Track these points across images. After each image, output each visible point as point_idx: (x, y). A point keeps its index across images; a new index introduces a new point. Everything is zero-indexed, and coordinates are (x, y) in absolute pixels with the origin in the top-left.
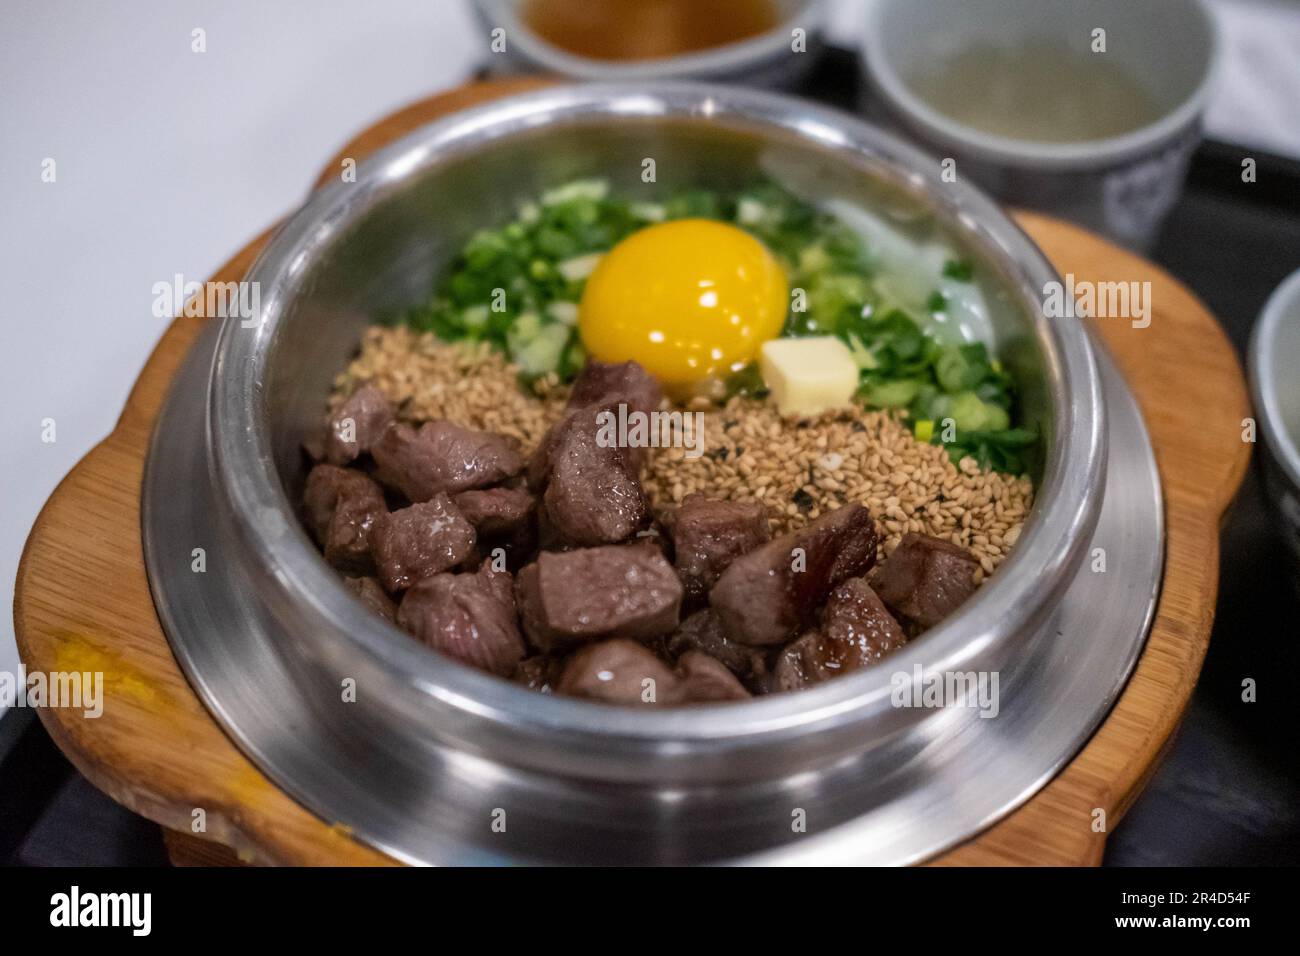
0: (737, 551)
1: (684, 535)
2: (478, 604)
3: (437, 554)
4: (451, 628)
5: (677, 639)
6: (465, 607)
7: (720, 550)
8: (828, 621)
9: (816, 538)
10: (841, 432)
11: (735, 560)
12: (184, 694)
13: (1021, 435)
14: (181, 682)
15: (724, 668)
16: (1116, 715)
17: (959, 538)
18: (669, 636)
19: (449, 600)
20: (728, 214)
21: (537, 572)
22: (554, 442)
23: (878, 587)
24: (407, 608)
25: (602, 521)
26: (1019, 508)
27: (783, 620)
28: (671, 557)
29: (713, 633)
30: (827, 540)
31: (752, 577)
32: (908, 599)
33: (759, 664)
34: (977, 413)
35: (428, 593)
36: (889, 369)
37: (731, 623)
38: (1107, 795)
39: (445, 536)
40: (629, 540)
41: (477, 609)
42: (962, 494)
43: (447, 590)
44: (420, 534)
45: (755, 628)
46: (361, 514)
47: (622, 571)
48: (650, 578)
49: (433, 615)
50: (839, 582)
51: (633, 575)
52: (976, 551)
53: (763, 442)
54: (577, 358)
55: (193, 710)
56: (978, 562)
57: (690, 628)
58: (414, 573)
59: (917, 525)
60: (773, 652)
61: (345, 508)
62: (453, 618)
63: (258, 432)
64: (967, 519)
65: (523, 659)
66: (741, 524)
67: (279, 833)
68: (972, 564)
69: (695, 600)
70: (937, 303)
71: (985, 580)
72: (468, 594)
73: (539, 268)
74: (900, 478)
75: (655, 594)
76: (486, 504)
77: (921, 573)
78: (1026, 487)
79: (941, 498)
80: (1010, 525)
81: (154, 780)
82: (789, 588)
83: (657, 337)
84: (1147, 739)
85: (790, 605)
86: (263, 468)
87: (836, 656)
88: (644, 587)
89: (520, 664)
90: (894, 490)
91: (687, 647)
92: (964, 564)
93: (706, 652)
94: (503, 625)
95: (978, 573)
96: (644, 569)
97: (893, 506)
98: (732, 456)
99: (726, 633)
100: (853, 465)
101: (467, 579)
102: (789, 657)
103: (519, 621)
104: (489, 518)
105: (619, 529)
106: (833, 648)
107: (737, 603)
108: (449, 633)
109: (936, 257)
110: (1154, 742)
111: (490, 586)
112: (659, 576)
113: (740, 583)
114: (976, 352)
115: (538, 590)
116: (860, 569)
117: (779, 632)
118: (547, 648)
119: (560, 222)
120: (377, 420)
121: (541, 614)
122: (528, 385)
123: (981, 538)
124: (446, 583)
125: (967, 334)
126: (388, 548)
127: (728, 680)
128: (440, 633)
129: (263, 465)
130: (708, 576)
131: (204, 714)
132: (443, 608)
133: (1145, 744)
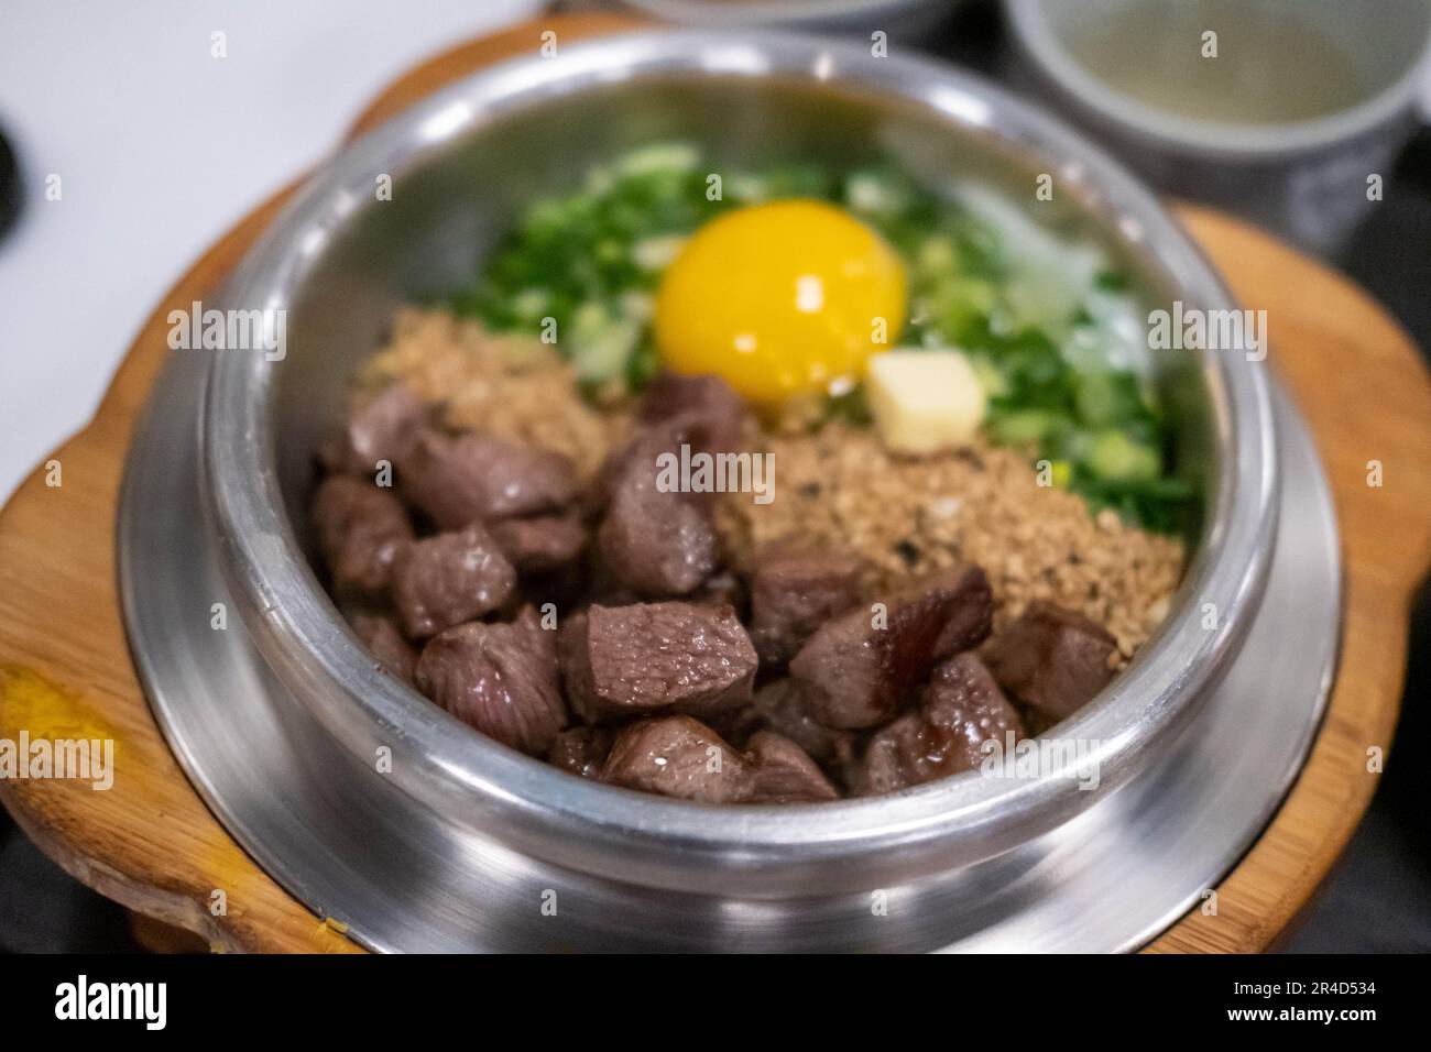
0: (827, 613)
1: (764, 590)
2: (513, 661)
3: (468, 597)
4: (479, 689)
5: (748, 715)
6: (497, 665)
7: (804, 610)
8: (931, 704)
9: (922, 604)
10: (958, 471)
11: (825, 625)
12: (155, 748)
13: (1176, 488)
14: (152, 733)
15: (803, 754)
16: (1272, 836)
17: (1094, 609)
18: (738, 711)
19: (478, 654)
20: (836, 195)
21: (586, 628)
22: (615, 469)
23: (992, 663)
24: (428, 662)
25: (668, 568)
26: (1167, 577)
27: (877, 701)
28: (747, 617)
29: (793, 710)
30: (935, 607)
31: (842, 648)
32: (1028, 682)
33: (845, 751)
34: (1123, 457)
35: (453, 646)
36: (1022, 396)
37: (813, 700)
38: (1255, 934)
39: (479, 575)
40: (697, 594)
41: (512, 668)
42: (1099, 556)
43: (477, 643)
44: (448, 571)
45: (843, 710)
46: (379, 541)
47: (688, 634)
48: (721, 644)
49: (458, 672)
50: (947, 657)
51: (700, 641)
52: (1114, 629)
53: (863, 480)
54: (649, 365)
55: (165, 769)
56: (1114, 643)
57: (766, 701)
58: (440, 618)
59: (1043, 591)
60: (862, 738)
61: (360, 533)
62: (481, 676)
63: (259, 439)
64: (1105, 585)
65: (564, 729)
66: (833, 582)
67: (258, 926)
68: (1108, 646)
69: (772, 670)
70: (1083, 319)
71: (1123, 665)
72: (501, 648)
73: (609, 251)
74: (1026, 532)
75: (725, 663)
76: (531, 537)
77: (1046, 653)
78: (1176, 550)
79: (1074, 560)
80: (1154, 598)
81: (113, 852)
82: (887, 664)
83: (745, 344)
84: (1308, 867)
85: (886, 684)
86: (263, 484)
87: (938, 746)
88: (712, 654)
89: (560, 736)
90: (1017, 545)
91: (759, 724)
92: (1098, 644)
93: (783, 733)
94: (541, 688)
95: (1114, 658)
96: (714, 633)
97: (1016, 566)
98: (825, 494)
99: (806, 711)
100: (971, 514)
101: (501, 630)
102: (882, 746)
103: (561, 683)
104: (532, 556)
105: (685, 580)
106: (936, 736)
107: (822, 678)
108: (476, 695)
109: (1083, 264)
110: (1316, 870)
111: (529, 640)
112: (731, 642)
113: (827, 655)
114: (1125, 383)
115: (585, 649)
116: (970, 642)
117: (870, 716)
118: (592, 719)
119: (637, 194)
120: (405, 428)
121: (588, 679)
122: (588, 393)
123: (1119, 612)
124: (476, 634)
125: (1118, 360)
126: (409, 587)
127: (806, 769)
128: (466, 695)
129: (263, 480)
130: (790, 640)
131: (179, 775)
132: (471, 664)
133: (1305, 873)
